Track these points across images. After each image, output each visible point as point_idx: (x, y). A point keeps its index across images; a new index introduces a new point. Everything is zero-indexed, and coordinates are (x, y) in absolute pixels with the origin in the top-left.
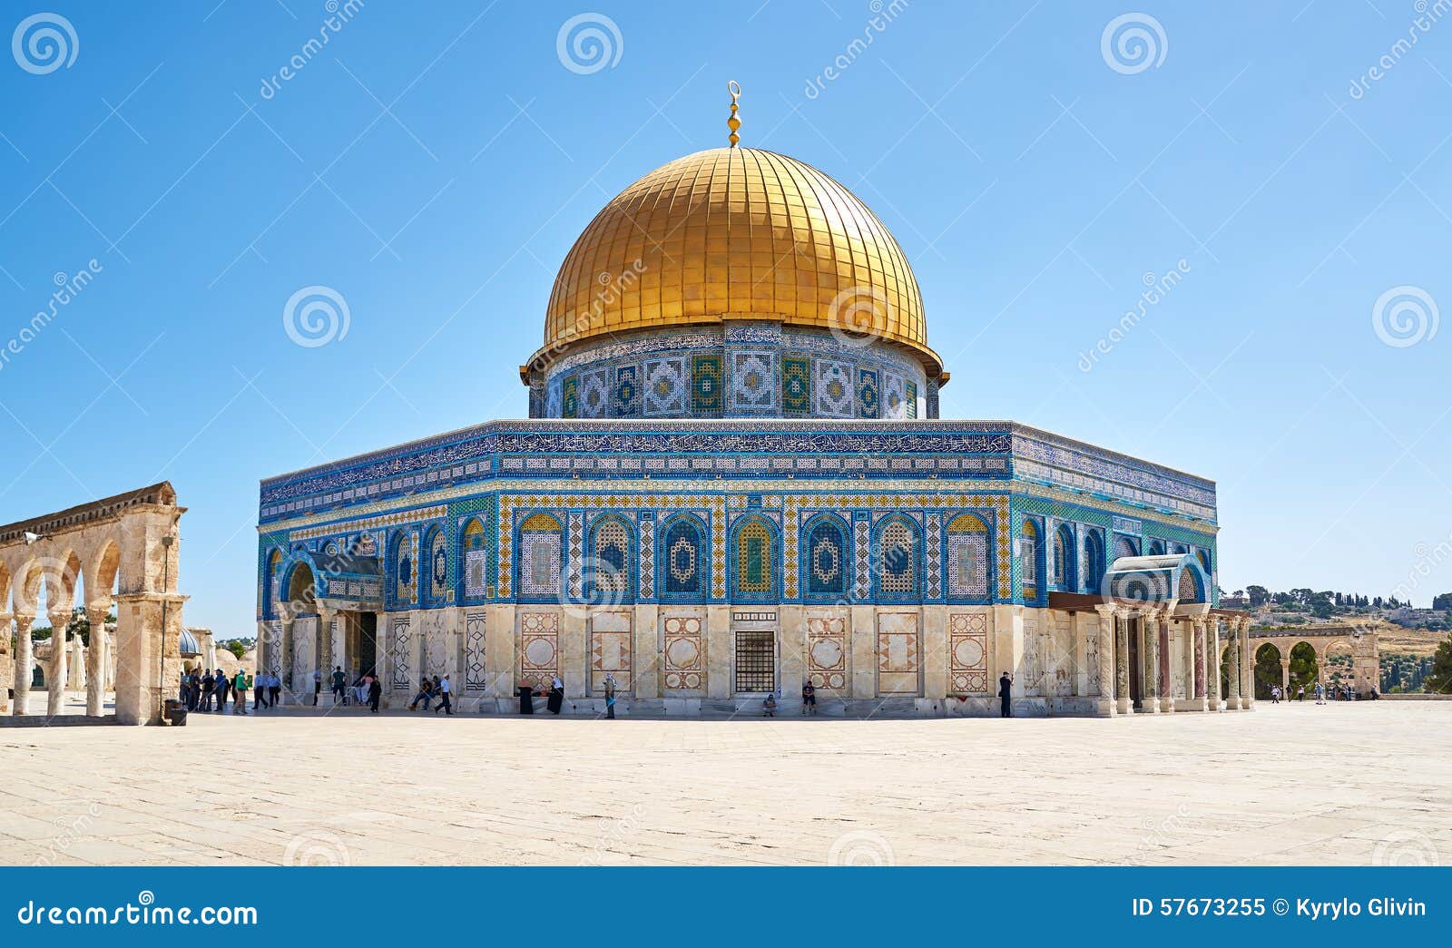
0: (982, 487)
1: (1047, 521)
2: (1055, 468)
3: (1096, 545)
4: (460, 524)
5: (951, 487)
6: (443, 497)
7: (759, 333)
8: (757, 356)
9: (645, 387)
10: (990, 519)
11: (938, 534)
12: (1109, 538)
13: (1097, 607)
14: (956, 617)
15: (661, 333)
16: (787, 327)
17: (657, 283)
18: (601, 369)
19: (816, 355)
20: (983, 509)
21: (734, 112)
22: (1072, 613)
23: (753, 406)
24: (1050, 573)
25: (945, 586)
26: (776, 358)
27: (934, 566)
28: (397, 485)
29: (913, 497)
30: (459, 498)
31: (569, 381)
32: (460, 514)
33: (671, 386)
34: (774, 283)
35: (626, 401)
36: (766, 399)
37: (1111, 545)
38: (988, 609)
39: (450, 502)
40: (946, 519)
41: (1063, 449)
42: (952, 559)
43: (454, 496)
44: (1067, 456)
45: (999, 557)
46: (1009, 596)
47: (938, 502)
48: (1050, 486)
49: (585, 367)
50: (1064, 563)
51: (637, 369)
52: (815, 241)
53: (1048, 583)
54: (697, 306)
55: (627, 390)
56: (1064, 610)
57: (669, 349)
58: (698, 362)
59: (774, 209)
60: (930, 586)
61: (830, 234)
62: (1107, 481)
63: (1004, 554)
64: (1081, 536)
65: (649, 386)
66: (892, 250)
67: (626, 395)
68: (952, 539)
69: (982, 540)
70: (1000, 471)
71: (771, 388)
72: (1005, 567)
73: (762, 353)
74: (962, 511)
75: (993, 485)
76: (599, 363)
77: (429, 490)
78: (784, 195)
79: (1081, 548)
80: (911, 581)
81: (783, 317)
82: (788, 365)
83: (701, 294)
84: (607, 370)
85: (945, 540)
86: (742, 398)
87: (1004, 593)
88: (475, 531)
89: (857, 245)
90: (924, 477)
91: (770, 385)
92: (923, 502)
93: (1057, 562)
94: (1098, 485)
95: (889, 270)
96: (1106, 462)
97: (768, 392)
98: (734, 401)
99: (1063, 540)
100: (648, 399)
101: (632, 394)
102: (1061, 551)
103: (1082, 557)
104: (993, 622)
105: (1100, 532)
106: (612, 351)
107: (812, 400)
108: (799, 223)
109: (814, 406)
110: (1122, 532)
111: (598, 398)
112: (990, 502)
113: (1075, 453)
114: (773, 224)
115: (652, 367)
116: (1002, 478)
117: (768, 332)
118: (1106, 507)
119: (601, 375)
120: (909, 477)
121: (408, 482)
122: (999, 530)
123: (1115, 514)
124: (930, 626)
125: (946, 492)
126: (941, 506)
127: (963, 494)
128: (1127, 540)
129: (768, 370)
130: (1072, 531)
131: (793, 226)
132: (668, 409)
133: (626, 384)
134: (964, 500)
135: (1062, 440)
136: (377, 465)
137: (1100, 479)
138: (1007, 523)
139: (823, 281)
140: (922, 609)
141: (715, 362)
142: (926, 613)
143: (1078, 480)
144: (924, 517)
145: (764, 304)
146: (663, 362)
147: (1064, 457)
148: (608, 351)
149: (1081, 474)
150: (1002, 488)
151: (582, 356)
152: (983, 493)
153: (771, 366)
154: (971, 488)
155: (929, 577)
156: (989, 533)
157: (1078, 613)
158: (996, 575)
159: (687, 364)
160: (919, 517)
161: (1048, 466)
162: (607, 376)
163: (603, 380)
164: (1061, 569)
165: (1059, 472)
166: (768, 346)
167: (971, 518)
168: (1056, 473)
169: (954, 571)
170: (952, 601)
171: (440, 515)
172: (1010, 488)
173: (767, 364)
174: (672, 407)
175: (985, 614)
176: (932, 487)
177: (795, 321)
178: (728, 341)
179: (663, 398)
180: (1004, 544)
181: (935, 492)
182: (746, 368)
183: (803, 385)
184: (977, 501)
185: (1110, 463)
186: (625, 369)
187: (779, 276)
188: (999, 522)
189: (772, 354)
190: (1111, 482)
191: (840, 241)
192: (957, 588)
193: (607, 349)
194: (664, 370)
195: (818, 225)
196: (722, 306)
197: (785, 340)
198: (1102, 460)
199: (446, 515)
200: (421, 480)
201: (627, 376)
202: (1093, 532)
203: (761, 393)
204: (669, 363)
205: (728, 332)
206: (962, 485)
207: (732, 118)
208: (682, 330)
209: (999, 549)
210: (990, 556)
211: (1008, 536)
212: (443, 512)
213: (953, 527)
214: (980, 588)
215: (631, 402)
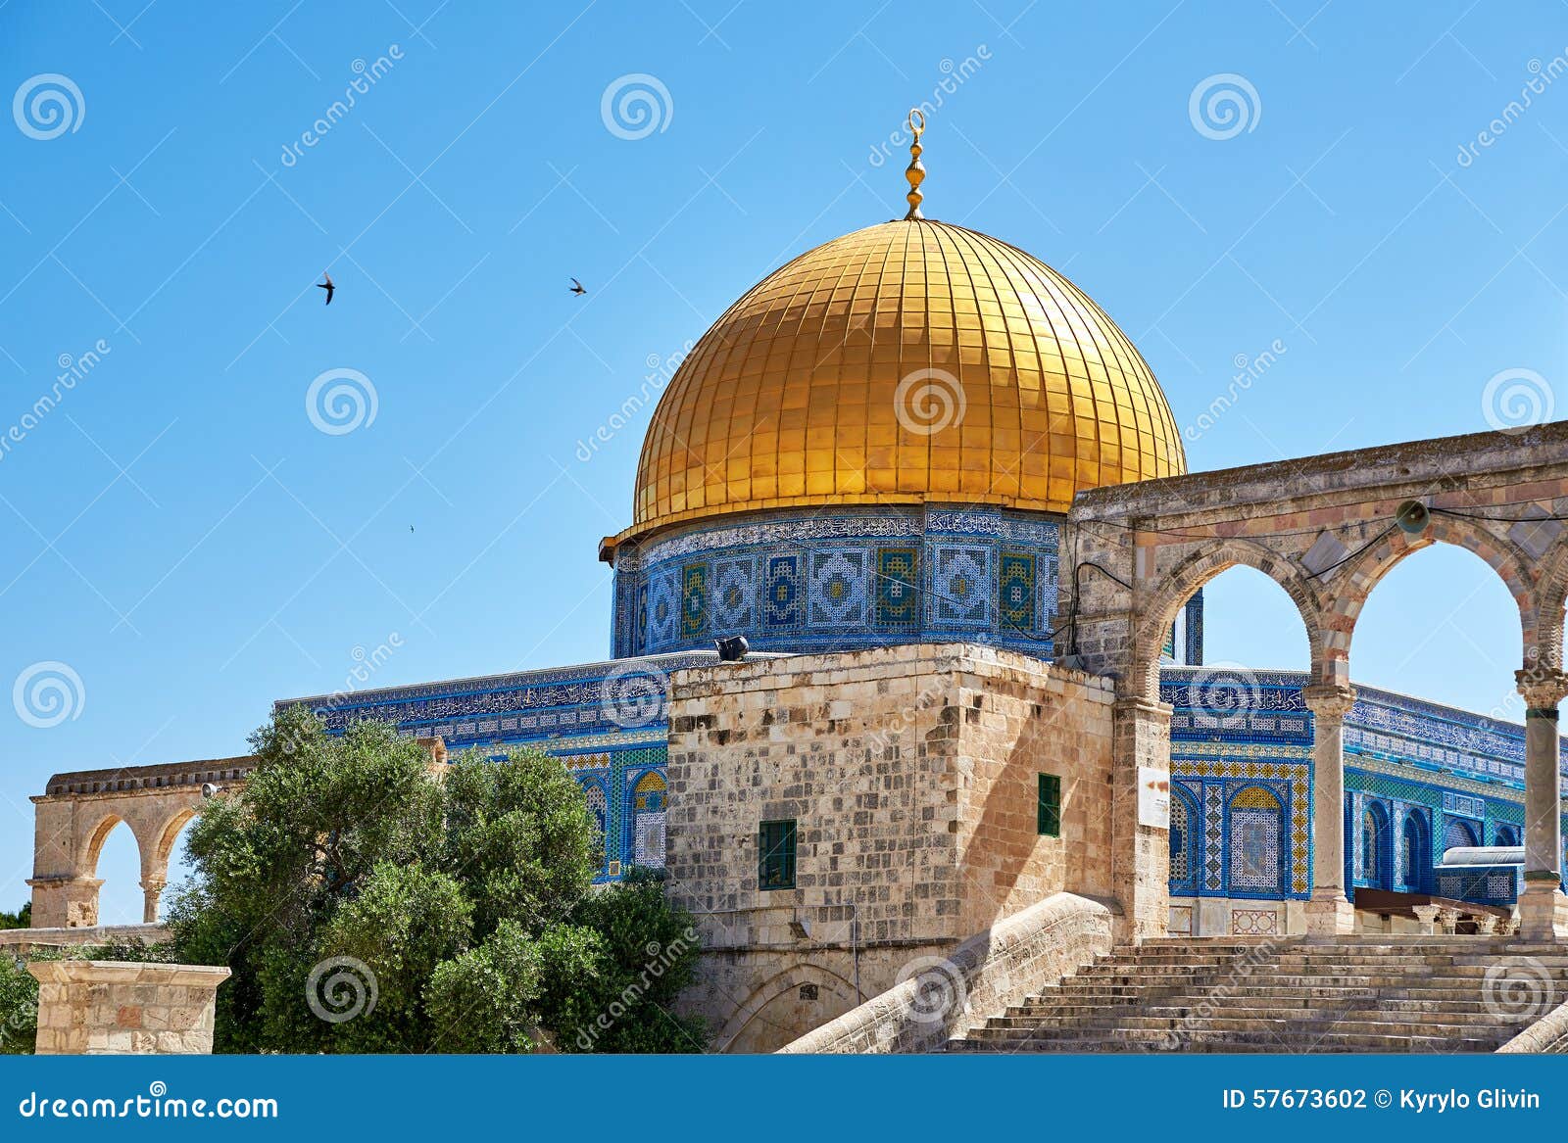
0: (1274, 754)
1: (1355, 798)
2: (1367, 730)
3: (1419, 830)
4: (630, 778)
5: (1237, 753)
6: (605, 743)
7: (972, 521)
8: (968, 552)
9: (812, 588)
10: (1283, 793)
11: (1219, 809)
12: (1437, 821)
13: (1416, 909)
14: (1240, 913)
15: (835, 513)
16: (1009, 512)
17: (829, 441)
18: (744, 558)
19: (1045, 551)
20: (1276, 781)
21: (915, 158)
22: (1385, 917)
23: (961, 621)
24: (1358, 864)
25: (1227, 874)
26: (993, 556)
27: (1213, 849)
28: (528, 723)
29: (1190, 762)
30: (630, 745)
31: (693, 570)
32: (629, 768)
33: (848, 587)
34: (992, 449)
35: (781, 605)
36: (978, 612)
37: (1439, 831)
38: (1278, 905)
39: (615, 750)
40: (1230, 792)
41: (1378, 706)
42: (1237, 841)
43: (623, 742)
44: (1383, 715)
45: (1294, 841)
46: (1305, 891)
47: (1220, 770)
48: (1360, 754)
49: (721, 552)
50: (1376, 853)
51: (798, 561)
52: (1047, 389)
53: (1355, 877)
54: (886, 478)
55: (782, 590)
56: (1375, 912)
57: (846, 536)
58: (886, 556)
59: (992, 340)
60: (1208, 874)
61: (1067, 375)
62: (1436, 746)
63: (1300, 837)
64: (1399, 817)
65: (816, 584)
66: (1148, 393)
67: (782, 597)
68: (1236, 816)
69: (1274, 818)
70: (1298, 735)
71: (985, 597)
72: (1301, 854)
73: (975, 548)
74: (1249, 783)
75: (1288, 752)
76: (741, 549)
77: (582, 733)
78: (1004, 317)
79: (1398, 833)
80: (1185, 867)
81: (1006, 501)
82: (1007, 563)
83: (892, 460)
84: (754, 558)
85: (1228, 818)
86: (946, 611)
87: (1300, 885)
88: (651, 788)
89: (1102, 393)
90: (1205, 740)
91: (985, 594)
92: (1202, 769)
93: (1366, 851)
94: (1424, 751)
95: (1144, 426)
96: (1436, 720)
97: (982, 602)
98: (936, 612)
99: (1375, 822)
100: (815, 604)
101: (791, 595)
102: (1372, 837)
103: (1399, 845)
104: (1285, 921)
105: (1425, 812)
106: (763, 534)
107: (1039, 613)
108: (1025, 362)
109: (1041, 621)
110: (1457, 813)
111: (740, 598)
112: (1284, 772)
113: (1394, 710)
114: (991, 363)
115: (822, 559)
116: (1298, 743)
117: (984, 519)
118: (1433, 779)
119: (745, 566)
120: (1185, 739)
121: (547, 720)
122: (1294, 808)
123: (1446, 789)
124: (1208, 923)
125: (1230, 759)
126: (1224, 775)
127: (1251, 761)
128: (1464, 824)
129: (982, 572)
130: (1387, 811)
131: (1018, 366)
132: (843, 619)
133: (783, 580)
134: (1252, 770)
135: (1377, 694)
136: (495, 695)
137: (1427, 744)
138: (1305, 799)
139: (1057, 446)
140: (1198, 902)
141: (908, 557)
142: (1203, 907)
143: (1397, 745)
144: (1203, 788)
145: (977, 477)
146: (837, 554)
147: (1379, 715)
148: (754, 533)
149: (1401, 737)
150: (1299, 755)
151: (715, 536)
152: (1275, 761)
153: (987, 567)
154: (1262, 754)
155: (1207, 861)
156: (1282, 811)
157: (1393, 917)
158: (1290, 864)
159: (871, 559)
160: (1196, 788)
161: (1358, 727)
162: (754, 568)
163: (748, 572)
164: (1372, 859)
165: (1372, 735)
166: (982, 537)
167: (1260, 791)
168: (1369, 737)
169: (1238, 854)
170: (1235, 893)
171: (599, 765)
172: (1310, 756)
173: (982, 563)
174: (849, 617)
175: (1275, 912)
176: (1213, 752)
177: (1020, 505)
178: (929, 531)
179: (836, 603)
180: (1300, 826)
181: (1217, 758)
182: (953, 568)
183: (1025, 592)
184: (1268, 771)
185: (1441, 721)
186: (781, 559)
187: (998, 440)
188: (1295, 797)
189: (987, 549)
190: (1442, 747)
191: (1080, 387)
192: (1241, 877)
193: (755, 529)
194: (836, 565)
195: (1052, 364)
196: (919, 479)
197: (1003, 529)
198: (1430, 719)
199: (608, 765)
200: (567, 719)
201: (784, 570)
202: (1416, 813)
203: (972, 602)
204: (844, 556)
205: (930, 518)
206: (1250, 750)
207: (912, 168)
208: (864, 510)
209: (1294, 832)
210: (1283, 840)
211: (1305, 816)
212: (604, 761)
213: (1237, 802)
214: (1270, 880)
215: (790, 607)
